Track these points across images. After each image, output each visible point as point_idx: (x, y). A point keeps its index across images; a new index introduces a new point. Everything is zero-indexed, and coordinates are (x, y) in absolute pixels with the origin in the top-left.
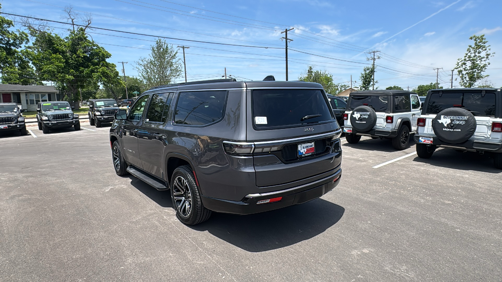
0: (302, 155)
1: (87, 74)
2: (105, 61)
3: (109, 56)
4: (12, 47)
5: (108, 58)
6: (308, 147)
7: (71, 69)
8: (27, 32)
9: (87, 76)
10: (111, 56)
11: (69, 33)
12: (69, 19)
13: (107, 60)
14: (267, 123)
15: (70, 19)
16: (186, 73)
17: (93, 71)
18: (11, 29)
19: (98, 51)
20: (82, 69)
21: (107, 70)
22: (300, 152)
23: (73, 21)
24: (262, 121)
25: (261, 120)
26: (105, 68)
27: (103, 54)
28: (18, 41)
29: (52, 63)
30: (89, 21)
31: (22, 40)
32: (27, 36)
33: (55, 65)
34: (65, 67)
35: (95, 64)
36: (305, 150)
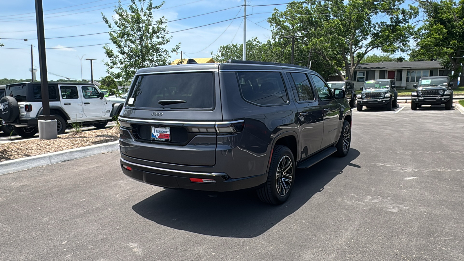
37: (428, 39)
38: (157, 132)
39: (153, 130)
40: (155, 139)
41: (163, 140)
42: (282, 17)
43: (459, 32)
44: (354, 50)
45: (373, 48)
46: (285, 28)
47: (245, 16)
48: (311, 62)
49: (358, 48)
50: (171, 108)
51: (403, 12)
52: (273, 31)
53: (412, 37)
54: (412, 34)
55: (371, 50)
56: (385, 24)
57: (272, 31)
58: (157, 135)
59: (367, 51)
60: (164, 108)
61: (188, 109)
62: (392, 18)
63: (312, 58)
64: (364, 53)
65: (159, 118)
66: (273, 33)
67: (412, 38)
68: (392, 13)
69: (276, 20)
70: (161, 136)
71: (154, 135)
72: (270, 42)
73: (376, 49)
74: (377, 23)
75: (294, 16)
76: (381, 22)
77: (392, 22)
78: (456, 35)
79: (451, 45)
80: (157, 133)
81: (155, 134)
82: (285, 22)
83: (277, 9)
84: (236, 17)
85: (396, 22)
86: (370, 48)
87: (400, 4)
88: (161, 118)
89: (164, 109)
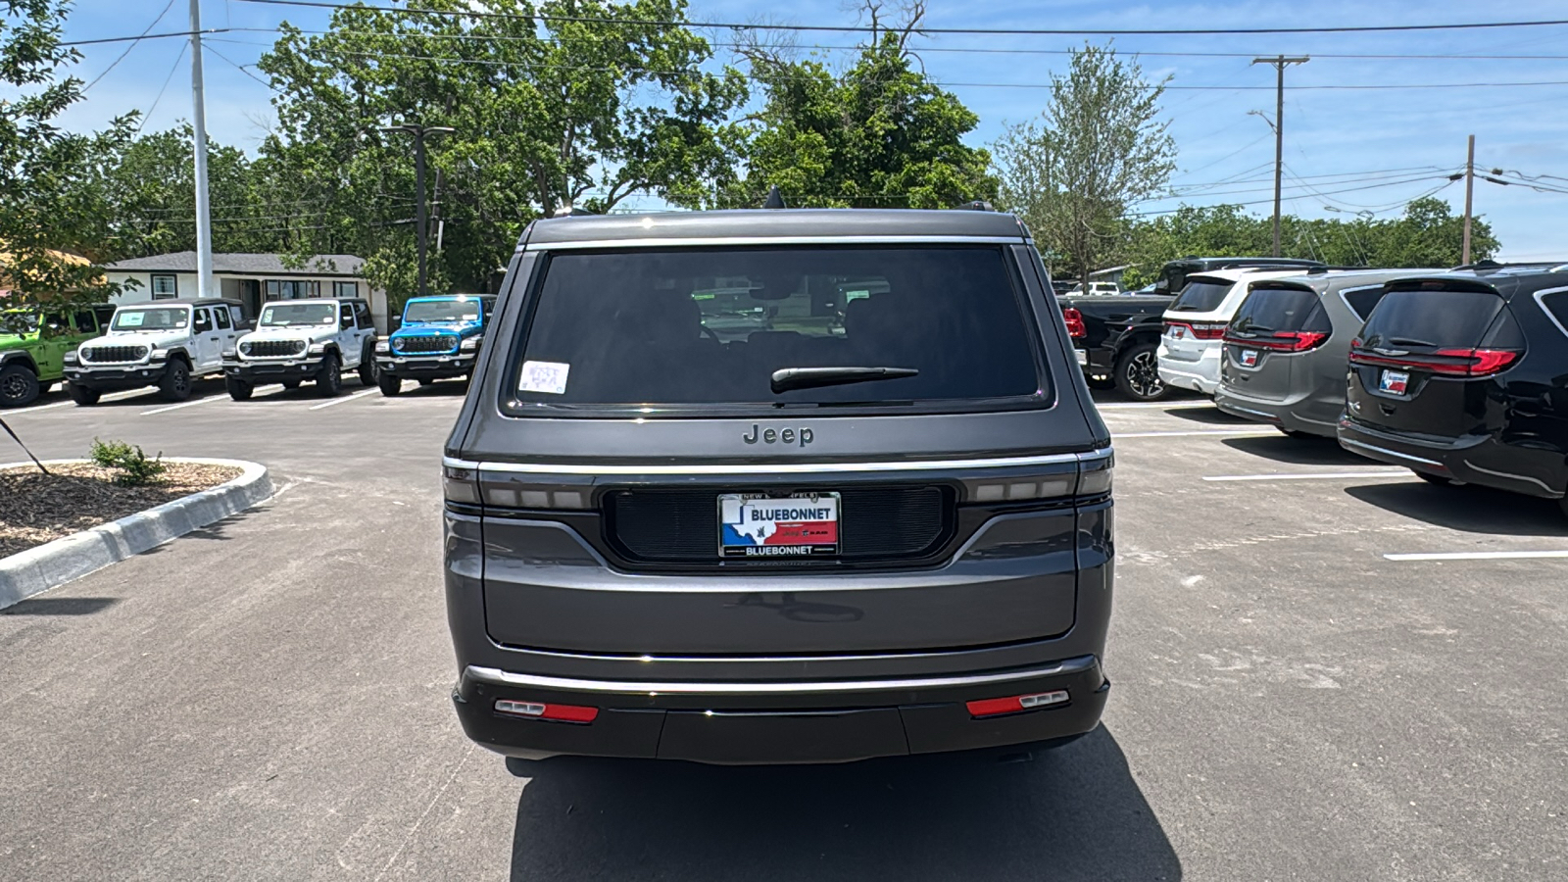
0: (744, 548)
1: (893, 191)
2: (957, 142)
3: (967, 123)
4: (704, 120)
5: (968, 130)
6: (786, 514)
7: (846, 177)
8: (745, 68)
9: (892, 199)
10: (978, 125)
11: (858, 55)
12: (863, 9)
13: (965, 139)
14: (562, 391)
15: (868, 9)
16: (1283, 169)
17: (911, 181)
18: (704, 68)
19: (933, 109)
20: (877, 174)
21: (953, 175)
22: (736, 532)
23: (876, 14)
24: (544, 380)
25: (545, 376)
26: (947, 170)
27: (950, 120)
28: (722, 99)
29: (792, 162)
30: (917, 6)
31: (731, 95)
32: (744, 83)
33: (801, 168)
34: (829, 173)
35: (916, 157)
36: (770, 528)
37: (789, 170)
38: (756, 515)
39: (730, 510)
40: (750, 552)
41: (802, 551)
42: (314, 55)
43: (858, 158)
44: (573, 190)
45: (633, 188)
46: (330, 96)
47: (196, 33)
48: (441, 224)
49: (584, 185)
50: (821, 405)
51: (712, 84)
52: (280, 102)
53: (744, 161)
54: (743, 155)
55: (628, 193)
56: (661, 115)
57: (274, 101)
58: (761, 533)
59: (615, 196)
60: (779, 405)
61: (911, 403)
62: (680, 100)
63: (443, 211)
64: (606, 202)
65: (795, 449)
66: (280, 111)
67: (745, 165)
68: (681, 84)
69: (292, 64)
70: (782, 535)
71: (742, 533)
72: (277, 143)
73: (641, 191)
74: (638, 110)
75: (364, 57)
76: (650, 109)
77: (678, 109)
78: (851, 165)
79: (844, 193)
80: (759, 524)
81: (748, 528)
82: (332, 75)
83: (292, 26)
84: (147, 34)
85: (691, 112)
86: (625, 187)
87: (701, 60)
88: (808, 449)
89: (779, 412)
